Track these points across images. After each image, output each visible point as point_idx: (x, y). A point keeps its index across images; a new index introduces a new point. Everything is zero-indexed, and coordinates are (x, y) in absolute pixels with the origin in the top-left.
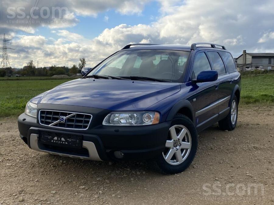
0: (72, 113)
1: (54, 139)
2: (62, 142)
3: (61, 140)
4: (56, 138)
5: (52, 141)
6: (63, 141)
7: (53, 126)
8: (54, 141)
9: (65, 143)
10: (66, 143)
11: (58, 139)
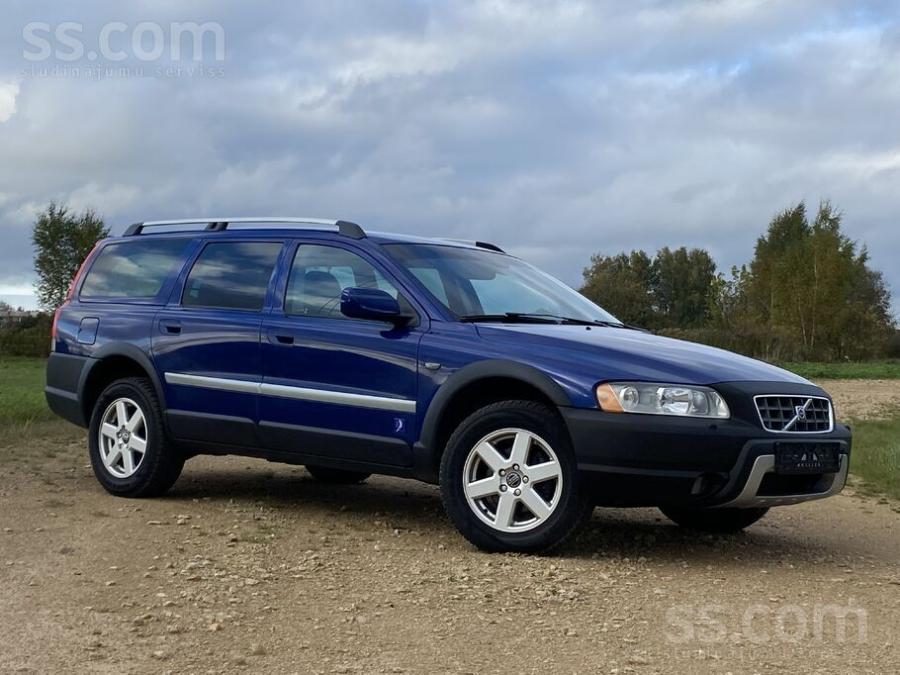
0: (809, 398)
1: (802, 459)
2: (814, 465)
3: (812, 461)
4: (804, 457)
5: (799, 465)
7: (790, 430)
9: (818, 465)
11: (807, 458)
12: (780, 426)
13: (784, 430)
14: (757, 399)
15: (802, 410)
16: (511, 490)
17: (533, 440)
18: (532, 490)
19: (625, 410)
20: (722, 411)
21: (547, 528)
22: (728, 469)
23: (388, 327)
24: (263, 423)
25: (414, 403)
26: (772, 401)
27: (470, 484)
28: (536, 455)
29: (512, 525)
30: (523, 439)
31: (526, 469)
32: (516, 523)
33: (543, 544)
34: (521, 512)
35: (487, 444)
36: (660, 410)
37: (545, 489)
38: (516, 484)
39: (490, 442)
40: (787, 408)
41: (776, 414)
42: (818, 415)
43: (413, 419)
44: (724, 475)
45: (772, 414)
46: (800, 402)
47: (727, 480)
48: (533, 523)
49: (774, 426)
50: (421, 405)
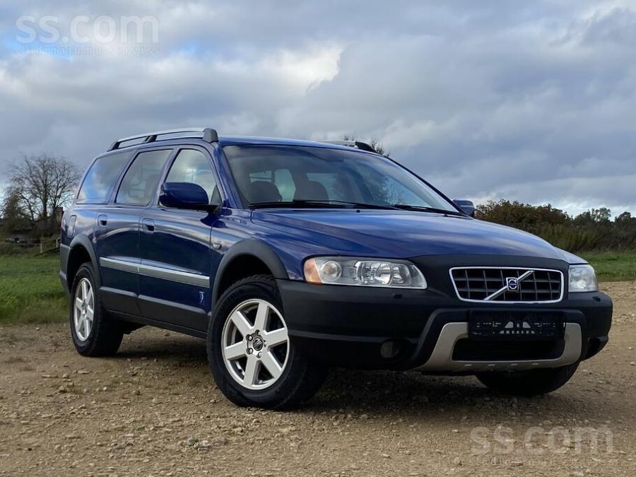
0: (527, 270)
1: (506, 327)
2: (525, 332)
3: (521, 329)
4: (510, 325)
5: (502, 332)
6: (525, 330)
7: (494, 300)
8: (505, 332)
9: (530, 332)
10: (533, 332)
11: (515, 325)
12: (482, 296)
13: (486, 300)
14: (453, 271)
15: (515, 281)
16: (256, 353)
17: (270, 310)
18: (269, 353)
19: (323, 282)
20: (423, 285)
21: (279, 386)
22: (418, 334)
23: (205, 215)
24: (141, 297)
25: (208, 278)
26: (473, 273)
27: (227, 348)
28: (273, 324)
29: (256, 383)
30: (263, 307)
31: (264, 334)
32: (261, 381)
33: (277, 400)
34: (263, 373)
35: (239, 313)
36: (359, 282)
37: (278, 351)
38: (259, 348)
39: (242, 311)
40: (495, 279)
41: (480, 285)
42: (541, 286)
43: (208, 292)
44: (412, 341)
45: (473, 285)
46: (513, 273)
47: (416, 345)
48: (269, 383)
49: (474, 296)
50: (212, 281)
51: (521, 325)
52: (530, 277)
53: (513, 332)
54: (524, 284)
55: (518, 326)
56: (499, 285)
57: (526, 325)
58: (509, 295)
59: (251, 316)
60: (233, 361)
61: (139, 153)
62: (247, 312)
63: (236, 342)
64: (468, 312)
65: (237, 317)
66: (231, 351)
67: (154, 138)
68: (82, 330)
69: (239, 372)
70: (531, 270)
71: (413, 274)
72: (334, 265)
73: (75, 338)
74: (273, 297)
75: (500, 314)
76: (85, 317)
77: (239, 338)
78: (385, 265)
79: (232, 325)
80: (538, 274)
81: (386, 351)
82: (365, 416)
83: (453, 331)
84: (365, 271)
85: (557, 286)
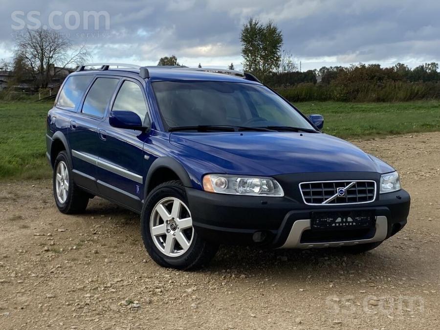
0: (352, 182)
1: (336, 221)
2: (349, 224)
3: (346, 222)
4: (339, 220)
5: (334, 225)
6: (349, 222)
7: (329, 203)
8: (336, 225)
9: (352, 224)
10: (354, 224)
11: (342, 220)
12: (321, 201)
13: (323, 204)
14: (301, 185)
15: (343, 190)
16: (172, 232)
17: (182, 205)
18: (181, 233)
19: (215, 192)
20: (282, 194)
21: (187, 255)
22: (277, 227)
23: (139, 133)
24: (99, 181)
25: (141, 177)
26: (314, 186)
27: (154, 228)
28: (183, 214)
29: (173, 252)
30: (177, 203)
31: (178, 220)
32: (176, 251)
33: (186, 265)
34: (177, 246)
35: (161, 205)
37: (187, 232)
38: (174, 229)
39: (163, 204)
40: (330, 189)
41: (320, 193)
42: (361, 192)
43: (142, 186)
44: (274, 232)
45: (315, 193)
46: (342, 185)
47: (276, 235)
48: (181, 252)
49: (315, 201)
50: (144, 179)
51: (347, 219)
52: (354, 186)
53: (341, 224)
54: (349, 192)
55: (344, 220)
56: (332, 193)
57: (349, 219)
58: (339, 200)
59: (169, 208)
60: (157, 237)
61: (97, 78)
62: (166, 205)
63: (159, 224)
64: (311, 212)
65: (160, 208)
66: (156, 230)
67: (107, 68)
68: (62, 195)
69: (161, 244)
70: (354, 182)
71: (275, 187)
72: (223, 179)
73: (57, 201)
74: (183, 197)
75: (332, 213)
76: (63, 187)
77: (161, 222)
78: (256, 181)
79: (157, 213)
80: (359, 184)
81: (257, 237)
82: (243, 276)
83: (300, 225)
84: (243, 184)
85: (372, 191)
